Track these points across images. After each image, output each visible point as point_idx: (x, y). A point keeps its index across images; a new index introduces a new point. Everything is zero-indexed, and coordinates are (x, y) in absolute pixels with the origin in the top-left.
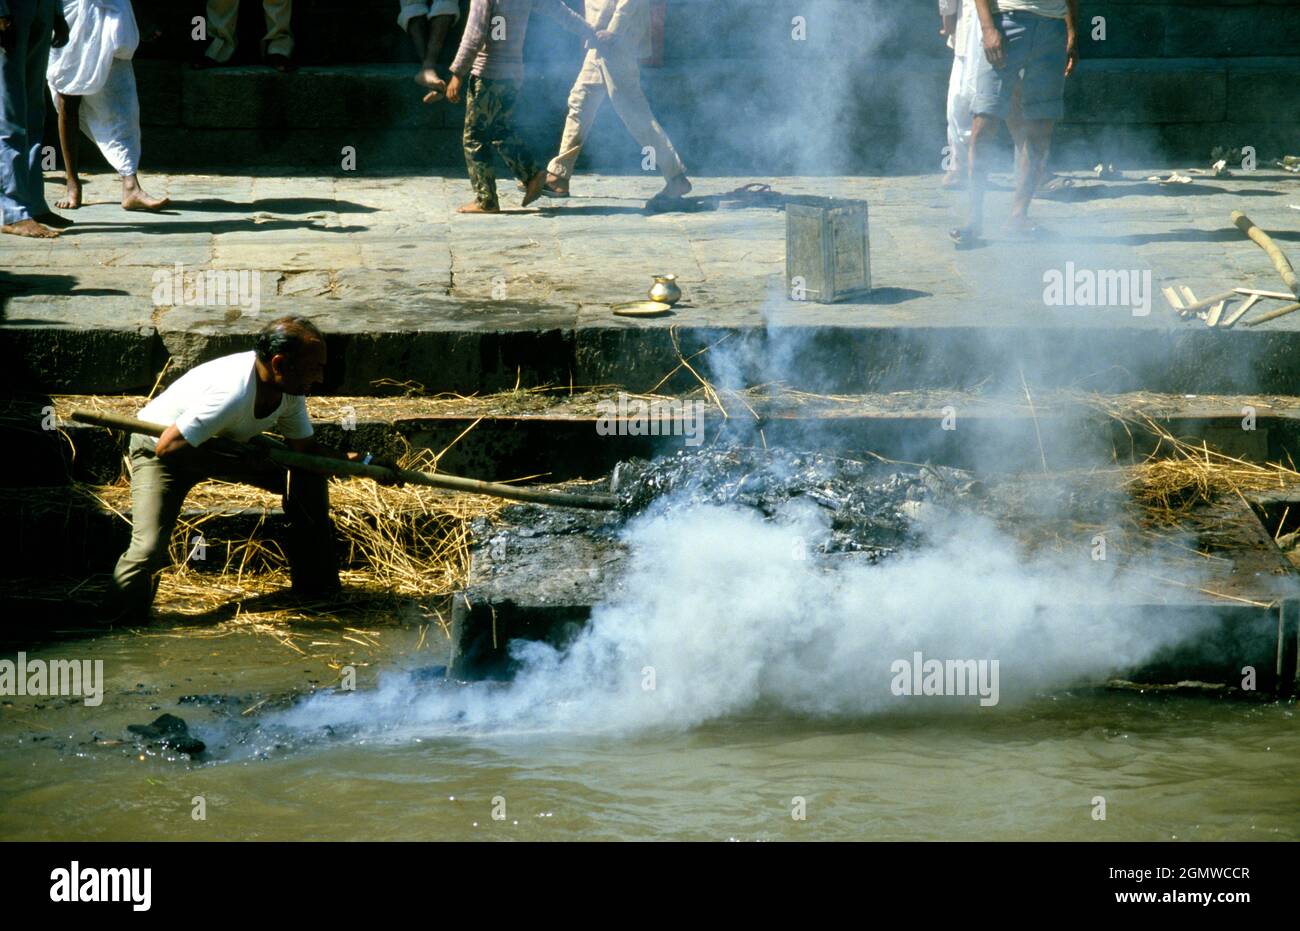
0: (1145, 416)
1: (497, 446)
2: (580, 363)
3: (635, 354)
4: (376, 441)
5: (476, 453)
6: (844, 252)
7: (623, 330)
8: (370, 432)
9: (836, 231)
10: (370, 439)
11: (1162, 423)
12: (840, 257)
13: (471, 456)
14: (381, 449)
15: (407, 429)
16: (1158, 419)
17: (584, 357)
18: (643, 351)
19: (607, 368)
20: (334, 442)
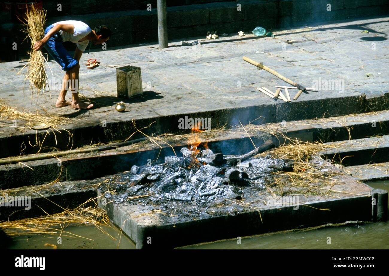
0: (279, 132)
1: (93, 165)
2: (106, 134)
3: (122, 129)
4: (56, 169)
5: (87, 169)
6: (133, 84)
7: (118, 122)
8: (54, 166)
9: (131, 78)
10: (54, 168)
11: (285, 134)
12: (133, 85)
13: (85, 170)
14: (57, 171)
15: (66, 164)
16: (283, 133)
17: (107, 132)
18: (125, 129)
19: (114, 135)
20: (42, 171)
